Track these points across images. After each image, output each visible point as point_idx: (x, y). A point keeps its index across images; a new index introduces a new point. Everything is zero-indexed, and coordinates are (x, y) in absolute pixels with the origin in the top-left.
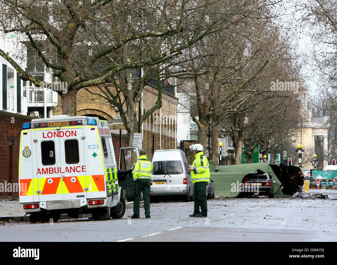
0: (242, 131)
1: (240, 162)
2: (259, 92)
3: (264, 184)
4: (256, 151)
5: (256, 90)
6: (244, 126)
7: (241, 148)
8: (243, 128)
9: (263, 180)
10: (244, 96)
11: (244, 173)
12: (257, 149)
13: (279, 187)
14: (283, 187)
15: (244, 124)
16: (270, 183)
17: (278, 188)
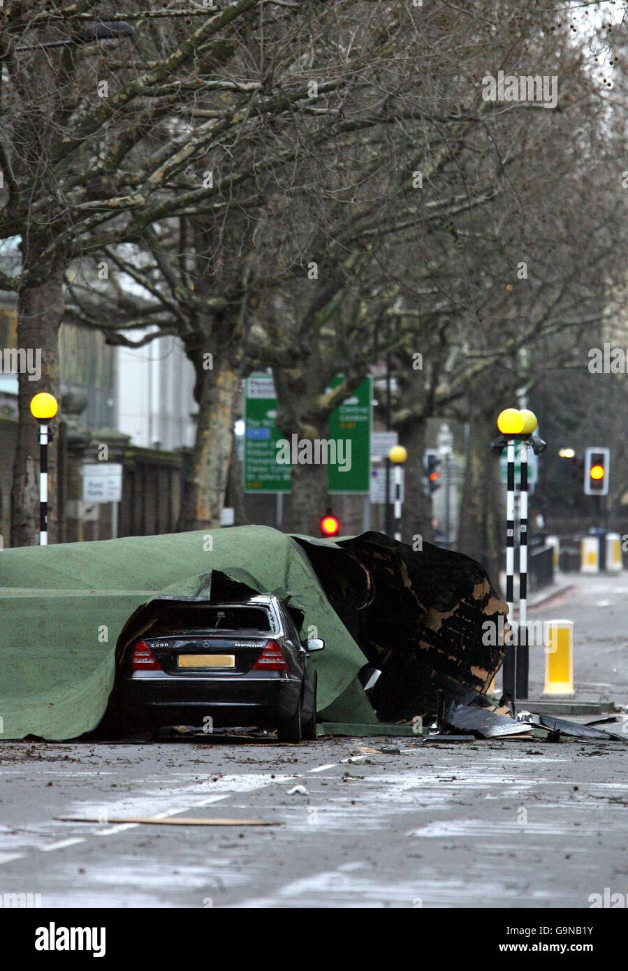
0: (236, 310)
1: (218, 492)
2: (275, 92)
3: (247, 659)
4: (356, 418)
5: (258, 85)
6: (245, 281)
7: (228, 411)
8: (241, 295)
9: (245, 633)
10: (214, 112)
11: (142, 593)
12: (359, 405)
13: (351, 676)
14: (379, 672)
15: (248, 271)
16: (286, 656)
17: (347, 682)
